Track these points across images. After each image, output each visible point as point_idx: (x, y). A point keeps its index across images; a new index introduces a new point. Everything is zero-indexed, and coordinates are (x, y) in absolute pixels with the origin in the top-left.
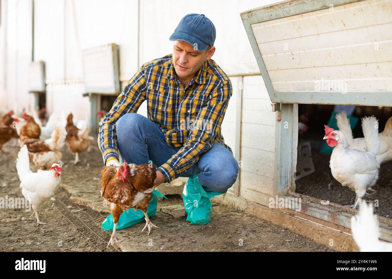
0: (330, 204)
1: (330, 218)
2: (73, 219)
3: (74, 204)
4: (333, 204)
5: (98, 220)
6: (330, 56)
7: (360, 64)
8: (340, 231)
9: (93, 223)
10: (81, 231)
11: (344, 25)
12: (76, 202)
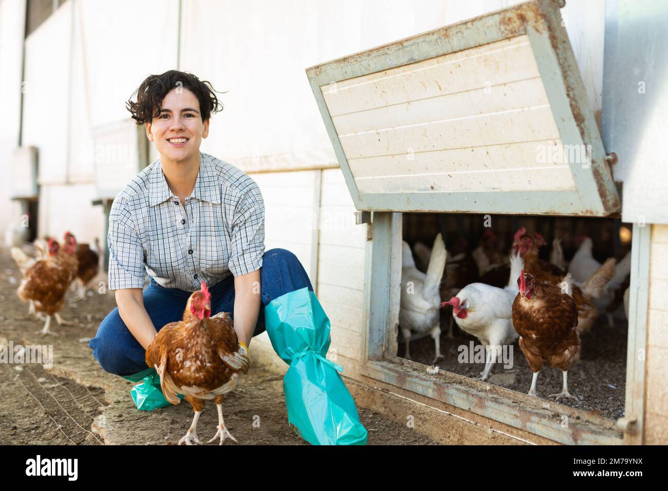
0: (440, 372)
1: (436, 394)
2: (42, 398)
3: (51, 375)
4: (443, 372)
5: (83, 399)
6: (427, 136)
7: (465, 148)
8: (448, 413)
9: (75, 403)
10: (51, 415)
11: (440, 88)
12: (53, 373)
